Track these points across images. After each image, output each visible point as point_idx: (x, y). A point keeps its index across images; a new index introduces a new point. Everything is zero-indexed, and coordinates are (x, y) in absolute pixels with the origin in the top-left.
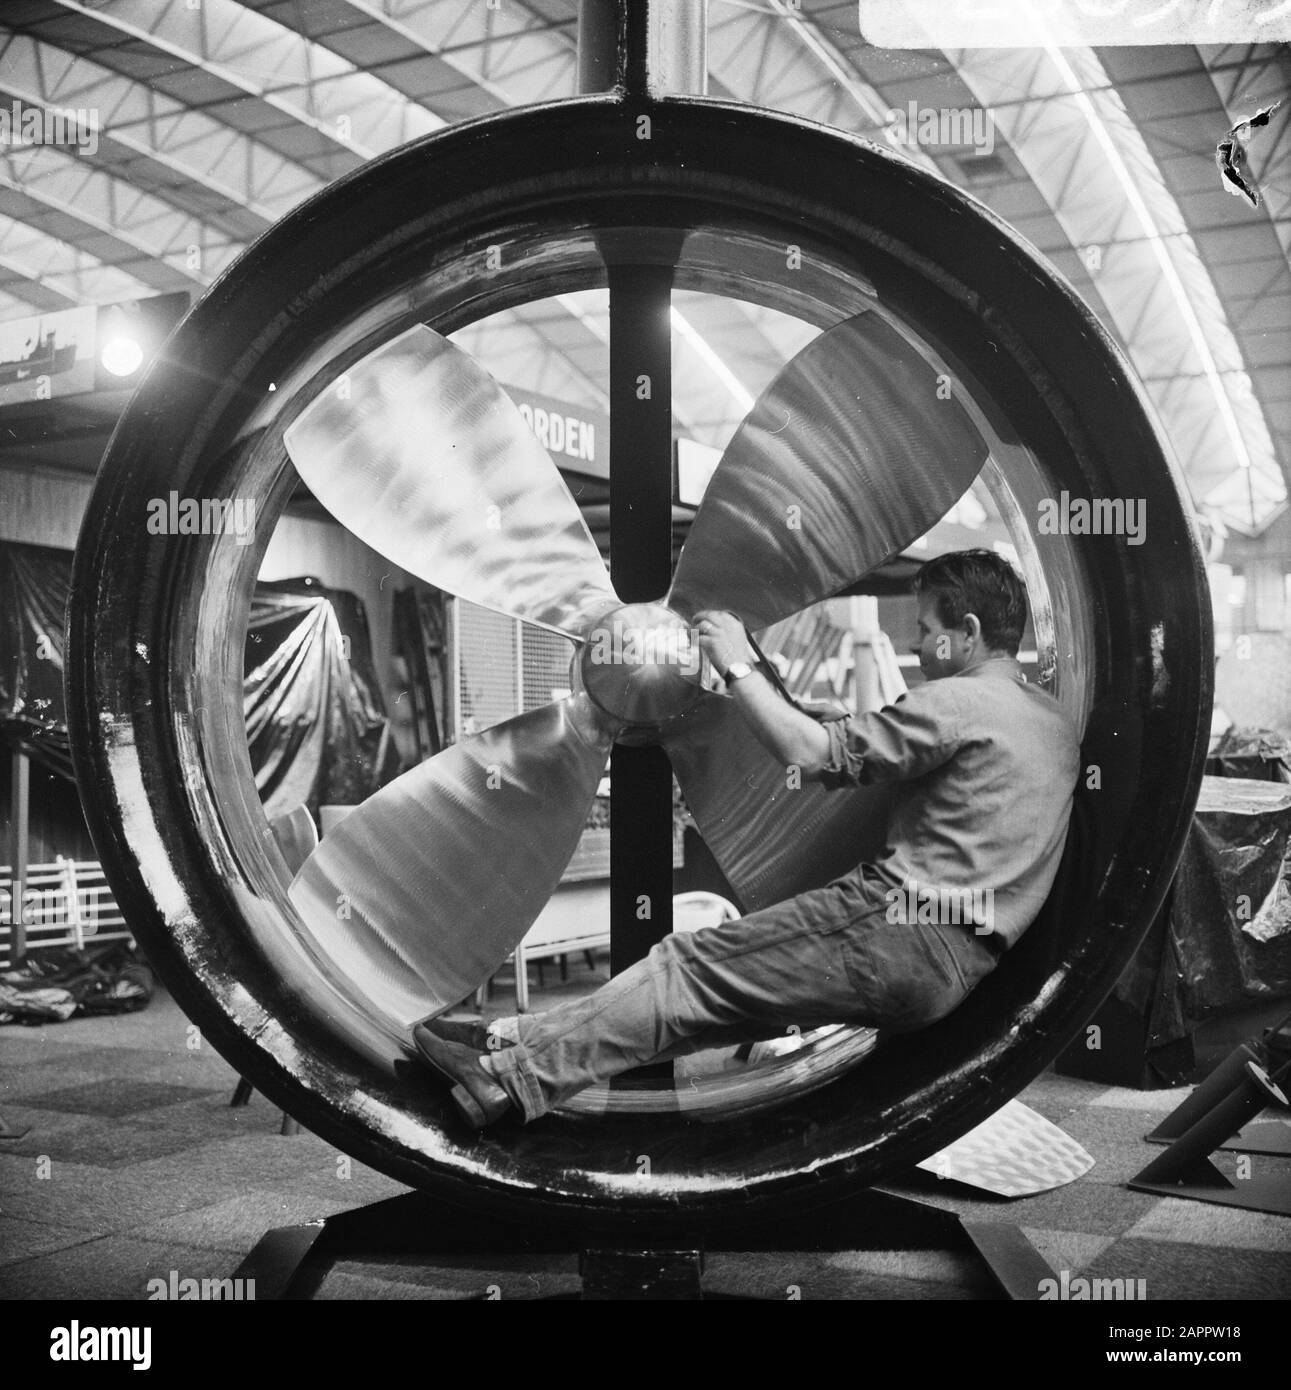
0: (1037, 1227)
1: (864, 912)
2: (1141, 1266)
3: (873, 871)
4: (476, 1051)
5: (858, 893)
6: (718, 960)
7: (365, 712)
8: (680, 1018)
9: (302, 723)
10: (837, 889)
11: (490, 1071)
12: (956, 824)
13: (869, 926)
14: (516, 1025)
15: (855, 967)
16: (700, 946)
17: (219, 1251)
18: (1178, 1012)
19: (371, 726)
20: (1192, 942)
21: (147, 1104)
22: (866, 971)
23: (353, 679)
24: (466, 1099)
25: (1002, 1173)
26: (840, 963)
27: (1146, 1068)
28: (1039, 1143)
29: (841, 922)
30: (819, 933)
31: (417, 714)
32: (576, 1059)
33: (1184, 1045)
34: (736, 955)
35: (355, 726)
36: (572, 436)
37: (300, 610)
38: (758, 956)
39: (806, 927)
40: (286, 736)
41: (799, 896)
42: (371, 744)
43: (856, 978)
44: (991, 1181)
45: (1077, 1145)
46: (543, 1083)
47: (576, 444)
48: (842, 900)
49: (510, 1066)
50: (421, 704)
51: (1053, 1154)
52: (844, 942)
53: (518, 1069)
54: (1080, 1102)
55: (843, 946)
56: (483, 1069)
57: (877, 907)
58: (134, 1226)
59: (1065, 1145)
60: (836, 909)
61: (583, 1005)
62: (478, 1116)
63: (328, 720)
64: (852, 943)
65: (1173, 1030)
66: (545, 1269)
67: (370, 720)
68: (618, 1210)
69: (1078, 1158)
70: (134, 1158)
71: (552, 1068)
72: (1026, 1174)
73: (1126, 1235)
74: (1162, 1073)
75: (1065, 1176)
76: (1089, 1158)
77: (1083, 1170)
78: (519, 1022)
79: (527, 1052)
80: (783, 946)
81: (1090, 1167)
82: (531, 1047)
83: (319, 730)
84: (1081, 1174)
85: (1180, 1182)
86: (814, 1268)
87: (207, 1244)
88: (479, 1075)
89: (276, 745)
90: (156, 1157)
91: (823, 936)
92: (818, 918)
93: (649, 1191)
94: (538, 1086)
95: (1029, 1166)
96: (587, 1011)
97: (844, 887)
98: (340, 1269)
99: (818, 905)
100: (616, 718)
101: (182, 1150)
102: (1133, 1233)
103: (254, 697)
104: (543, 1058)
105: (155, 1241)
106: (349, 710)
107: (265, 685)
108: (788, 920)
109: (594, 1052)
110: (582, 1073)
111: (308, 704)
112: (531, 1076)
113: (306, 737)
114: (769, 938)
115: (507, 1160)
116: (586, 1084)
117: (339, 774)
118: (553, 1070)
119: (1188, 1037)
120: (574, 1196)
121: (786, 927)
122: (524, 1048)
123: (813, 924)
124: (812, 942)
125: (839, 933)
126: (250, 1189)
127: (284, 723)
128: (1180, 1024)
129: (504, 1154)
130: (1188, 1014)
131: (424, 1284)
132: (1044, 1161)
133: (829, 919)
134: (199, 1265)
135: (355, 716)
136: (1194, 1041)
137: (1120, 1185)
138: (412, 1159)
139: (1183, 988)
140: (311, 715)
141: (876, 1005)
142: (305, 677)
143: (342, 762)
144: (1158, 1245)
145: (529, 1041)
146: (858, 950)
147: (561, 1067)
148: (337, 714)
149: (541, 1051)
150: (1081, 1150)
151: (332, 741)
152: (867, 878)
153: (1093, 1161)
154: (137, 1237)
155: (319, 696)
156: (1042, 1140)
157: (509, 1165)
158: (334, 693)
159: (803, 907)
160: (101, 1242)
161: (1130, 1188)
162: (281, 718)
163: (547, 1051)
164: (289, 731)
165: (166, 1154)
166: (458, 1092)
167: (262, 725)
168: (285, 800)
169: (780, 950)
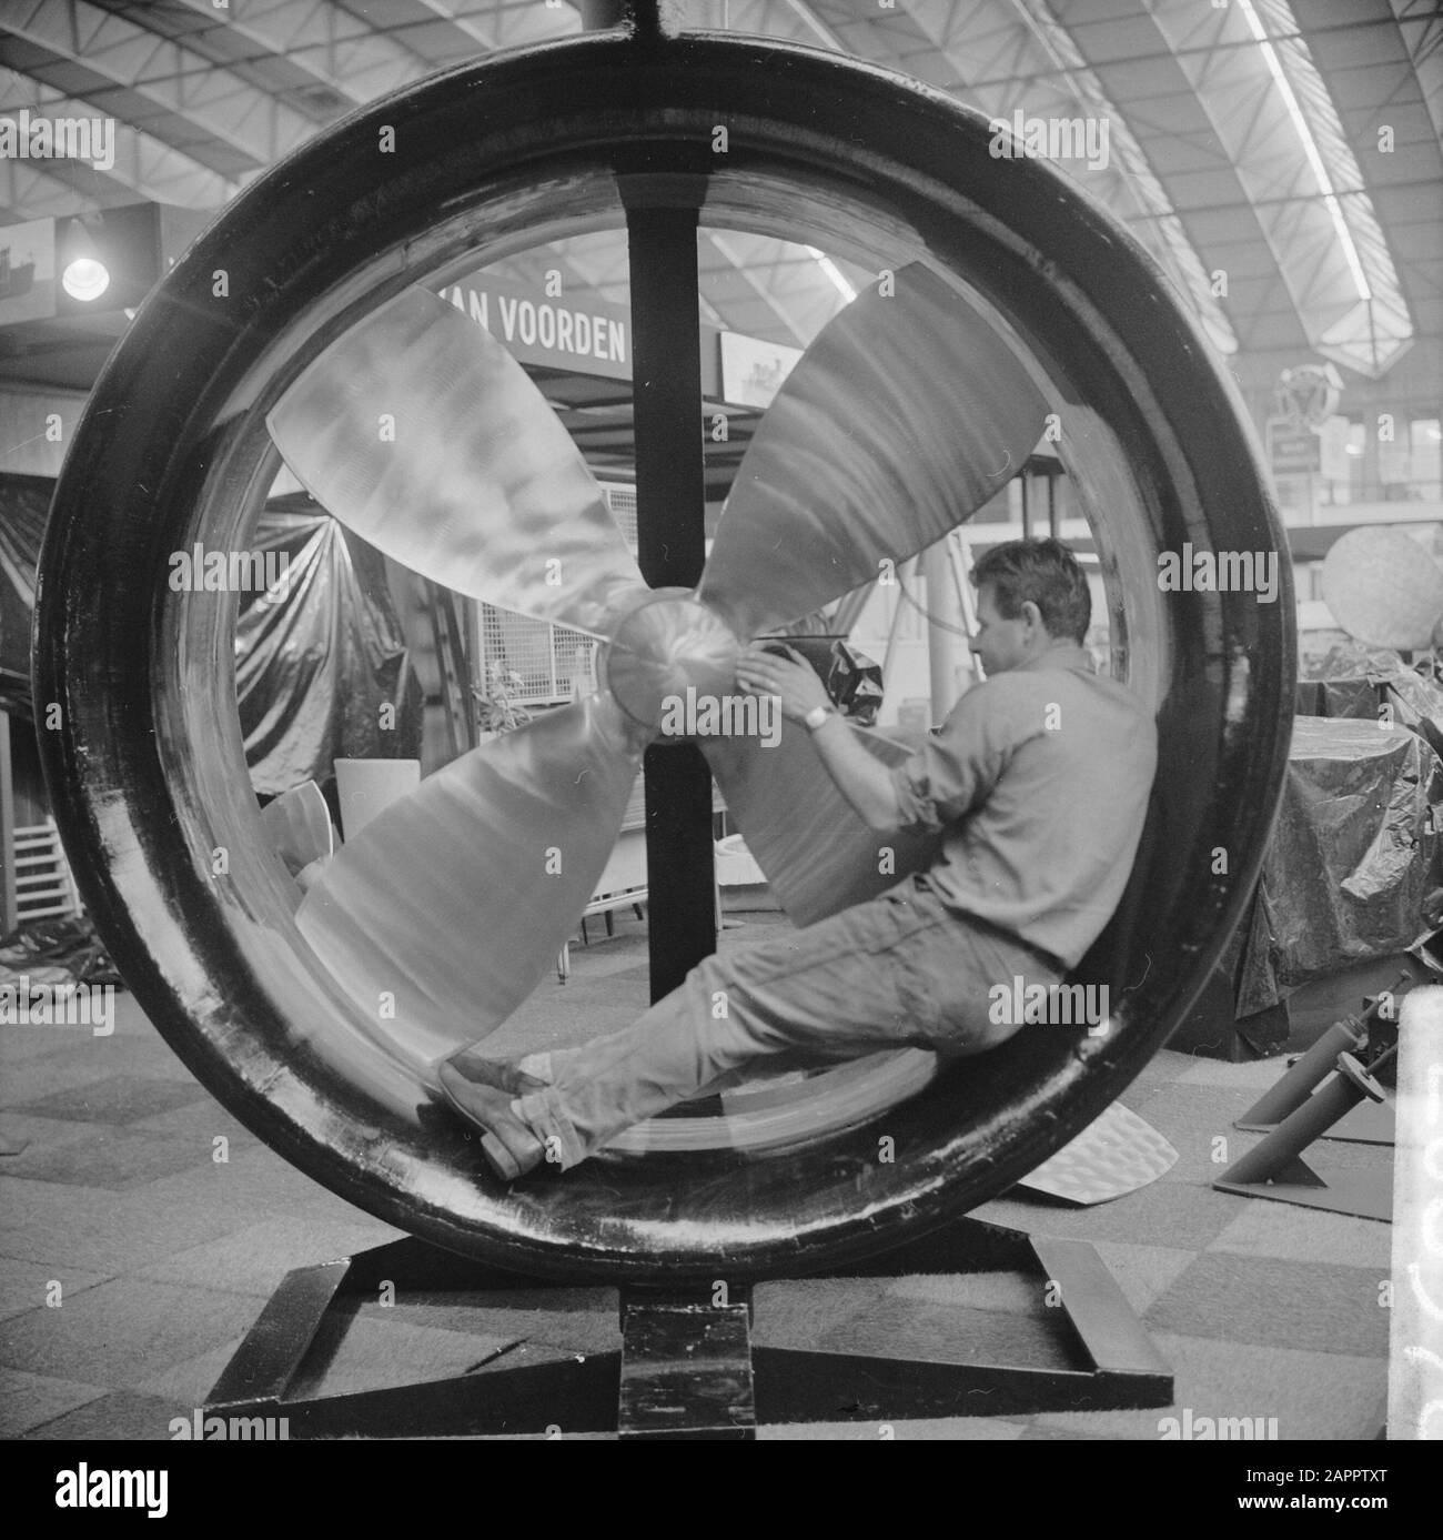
0: (1113, 1241)
1: (914, 928)
2: (1224, 1287)
3: (924, 882)
4: (507, 1095)
5: (909, 909)
6: (760, 983)
7: (381, 642)
8: (723, 1050)
9: (311, 658)
10: (887, 904)
11: (522, 1118)
12: (1006, 834)
13: (918, 942)
14: (548, 1062)
15: (905, 986)
16: (741, 969)
17: (237, 1294)
18: (1271, 977)
19: (388, 656)
20: (1285, 902)
21: (157, 1107)
22: (917, 991)
23: (366, 606)
24: (496, 1147)
25: (1076, 1174)
26: (889, 983)
27: (1237, 1039)
28: (1118, 1138)
29: (890, 939)
30: (866, 950)
31: (439, 639)
32: (613, 1102)
33: (1279, 1011)
34: (780, 977)
35: (370, 657)
36: (599, 336)
37: (305, 531)
38: (804, 978)
39: (853, 945)
40: (293, 673)
41: (845, 912)
42: (390, 678)
43: (908, 998)
44: (1067, 1186)
45: (1160, 1137)
46: (578, 1129)
47: (605, 346)
48: (891, 916)
49: (541, 1111)
50: (444, 628)
51: (1133, 1150)
52: (893, 959)
53: (552, 1115)
54: (1166, 1079)
55: (892, 964)
56: (516, 1118)
57: (928, 922)
58: (145, 1264)
59: (1148, 1138)
60: (885, 925)
61: (617, 1042)
62: (511, 1168)
63: (340, 653)
64: (902, 961)
65: (1264, 997)
66: (587, 1307)
67: (387, 651)
68: (660, 1264)
69: (1161, 1153)
70: (143, 1178)
71: (587, 1110)
72: (1102, 1175)
73: (1209, 1249)
74: (1253, 1043)
75: (1145, 1175)
76: (1174, 1152)
77: (1166, 1167)
78: (552, 1059)
79: (561, 1096)
80: (830, 966)
81: (1173, 1162)
82: (564, 1090)
83: (330, 666)
84: (1163, 1171)
85: (1270, 1182)
86: (875, 1298)
87: (224, 1285)
88: (509, 1122)
89: (283, 684)
90: (166, 1174)
91: (873, 955)
92: (865, 935)
93: (692, 1243)
94: (574, 1132)
95: (1108, 1165)
96: (623, 1048)
97: (893, 901)
98: (367, 1314)
99: (866, 921)
100: (645, 725)
101: (196, 1165)
102: (1218, 1246)
103: (257, 633)
104: (577, 1102)
105: (167, 1283)
106: (364, 640)
107: (269, 617)
108: (832, 939)
109: (633, 1091)
110: (619, 1116)
111: (317, 636)
112: (563, 1122)
113: (316, 675)
114: (814, 958)
115: (540, 1213)
116: (624, 1126)
117: (354, 712)
118: (588, 1113)
119: (1282, 1002)
120: (612, 1251)
121: (832, 945)
122: (557, 1092)
123: (861, 941)
124: (859, 961)
125: (887, 951)
126: (270, 1214)
127: (291, 658)
128: (1274, 991)
129: (535, 1206)
130: (1282, 980)
131: (457, 1329)
132: (1124, 1158)
133: (879, 936)
134: (215, 1312)
135: (371, 647)
136: (1288, 1007)
137: (1206, 1185)
138: (437, 1216)
139: (1276, 956)
140: (322, 648)
141: (929, 1028)
142: (313, 605)
143: (358, 699)
144: (1244, 1261)
145: (562, 1083)
146: (908, 968)
147: (598, 1110)
148: (350, 646)
149: (575, 1094)
150: (1164, 1143)
151: (345, 676)
152: (919, 890)
153: (1176, 1155)
154: (147, 1278)
155: (330, 626)
156: (1123, 1134)
157: (541, 1220)
158: (346, 622)
159: (851, 924)
160: (108, 1286)
161: (1216, 1189)
162: (289, 653)
163: (582, 1094)
164: (298, 667)
165: (178, 1172)
166: (488, 1141)
167: (266, 664)
168: (296, 744)
169: (827, 971)
